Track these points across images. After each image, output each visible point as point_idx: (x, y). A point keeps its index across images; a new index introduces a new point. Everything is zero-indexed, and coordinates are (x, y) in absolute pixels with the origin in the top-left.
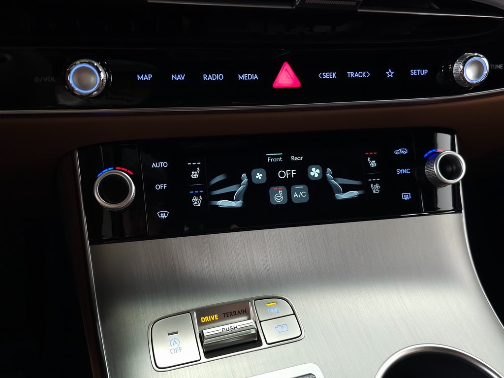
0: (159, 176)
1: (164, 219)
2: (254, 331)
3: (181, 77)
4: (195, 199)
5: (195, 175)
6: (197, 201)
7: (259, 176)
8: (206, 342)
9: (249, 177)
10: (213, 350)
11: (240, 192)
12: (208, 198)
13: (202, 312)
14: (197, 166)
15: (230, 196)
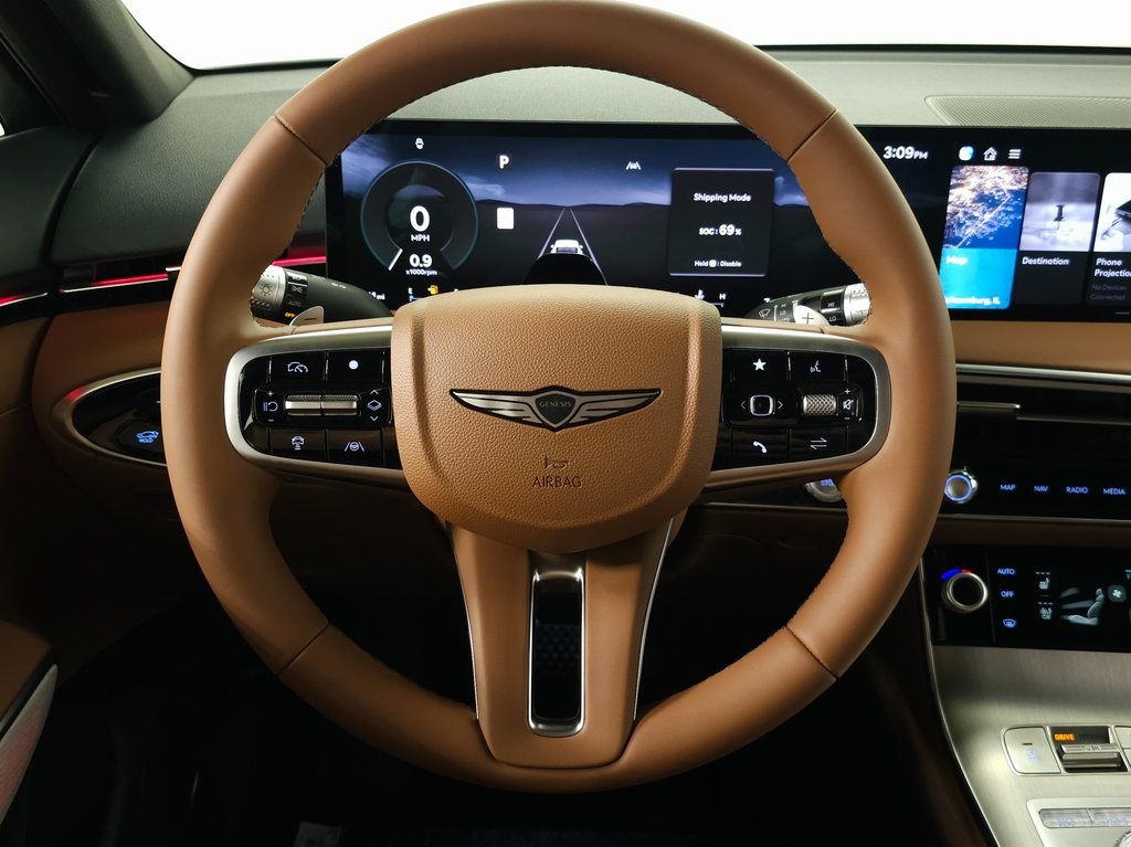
0: (1006, 582)
1: (1010, 629)
2: (1115, 756)
3: (1044, 489)
4: (1043, 611)
5: (1044, 585)
6: (1046, 614)
7: (1117, 594)
8: (1064, 757)
9: (1105, 592)
10: (1074, 767)
11: (1095, 610)
12: (1059, 612)
13: (1056, 730)
14: (1047, 576)
15: (1083, 612)
